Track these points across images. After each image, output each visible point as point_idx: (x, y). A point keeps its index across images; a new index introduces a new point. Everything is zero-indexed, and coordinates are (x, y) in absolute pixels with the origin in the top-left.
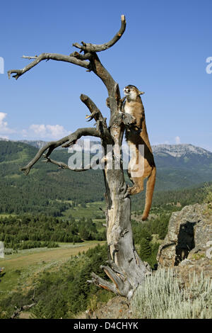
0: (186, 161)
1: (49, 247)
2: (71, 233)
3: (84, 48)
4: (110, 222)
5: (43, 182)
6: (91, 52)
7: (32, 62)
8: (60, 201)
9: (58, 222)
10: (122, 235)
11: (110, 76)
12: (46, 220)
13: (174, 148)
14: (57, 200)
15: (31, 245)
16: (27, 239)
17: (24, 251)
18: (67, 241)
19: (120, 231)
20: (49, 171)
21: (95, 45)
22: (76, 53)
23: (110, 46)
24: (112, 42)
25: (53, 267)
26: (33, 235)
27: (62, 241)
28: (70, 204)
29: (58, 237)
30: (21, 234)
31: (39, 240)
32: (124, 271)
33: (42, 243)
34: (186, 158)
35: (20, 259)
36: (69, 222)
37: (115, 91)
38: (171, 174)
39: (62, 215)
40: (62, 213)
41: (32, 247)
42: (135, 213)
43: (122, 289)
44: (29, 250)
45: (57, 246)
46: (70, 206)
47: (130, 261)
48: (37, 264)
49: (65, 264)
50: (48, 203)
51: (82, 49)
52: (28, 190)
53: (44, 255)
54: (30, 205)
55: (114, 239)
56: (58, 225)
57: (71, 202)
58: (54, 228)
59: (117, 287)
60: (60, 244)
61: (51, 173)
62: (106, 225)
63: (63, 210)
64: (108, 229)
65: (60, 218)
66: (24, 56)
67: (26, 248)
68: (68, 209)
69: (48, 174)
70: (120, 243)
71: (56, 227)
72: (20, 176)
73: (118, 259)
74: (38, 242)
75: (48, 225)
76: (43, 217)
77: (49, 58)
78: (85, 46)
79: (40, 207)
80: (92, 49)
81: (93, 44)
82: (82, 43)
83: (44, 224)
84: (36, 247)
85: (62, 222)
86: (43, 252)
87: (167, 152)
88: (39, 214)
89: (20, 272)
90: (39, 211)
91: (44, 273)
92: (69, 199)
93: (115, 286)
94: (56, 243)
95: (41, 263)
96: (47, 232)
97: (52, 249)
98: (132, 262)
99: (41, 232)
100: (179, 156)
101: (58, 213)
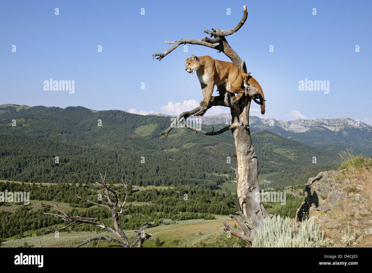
0: (344, 136)
1: (205, 219)
2: (227, 206)
3: (214, 33)
4: (239, 179)
5: (200, 156)
6: (220, 37)
7: (172, 46)
8: (217, 175)
9: (214, 195)
10: (250, 190)
11: (237, 55)
12: (203, 192)
13: (332, 122)
14: (214, 174)
15: (189, 216)
16: (184, 211)
17: (181, 222)
18: (223, 214)
19: (248, 187)
20: (206, 145)
21: (223, 31)
22: (207, 38)
23: (236, 31)
24: (237, 28)
25: (209, 239)
26: (191, 207)
27: (218, 213)
28: (226, 177)
29: (214, 209)
30: (179, 206)
31: (196, 211)
32: (252, 221)
33: (199, 214)
34: (344, 132)
35: (178, 229)
36: (226, 195)
37: (242, 67)
38: (329, 149)
39: (218, 188)
40: (219, 186)
41: (189, 219)
42: (292, 188)
43: (249, 236)
44: (187, 221)
45: (213, 218)
46: (227, 180)
47: (257, 213)
48: (194, 235)
49: (222, 236)
50: (205, 176)
51: (212, 35)
52: (186, 163)
53: (201, 226)
54: (187, 178)
55: (243, 193)
56: (215, 198)
57: (227, 175)
58: (211, 200)
59: (245, 234)
60: (217, 216)
61: (208, 147)
62: (236, 182)
63: (219, 183)
64: (239, 185)
65: (216, 191)
66: (166, 42)
67: (183, 219)
68: (224, 182)
69: (205, 148)
70: (248, 197)
71: (213, 199)
72: (178, 150)
73: (247, 211)
74: (195, 214)
75: (205, 198)
76: (200, 189)
77: (185, 43)
78: (215, 31)
79: (197, 180)
80: (221, 34)
81: (222, 30)
82: (213, 29)
83: (201, 196)
84: (193, 219)
85: (218, 195)
86: (200, 223)
87: (325, 126)
88: (197, 186)
89: (178, 242)
90: (196, 184)
91: (201, 244)
92: (226, 173)
93: (243, 233)
94: (213, 215)
95: (198, 234)
96: (204, 204)
97: (208, 221)
98: (258, 214)
99: (198, 204)
100: (337, 130)
101: (215, 186)
